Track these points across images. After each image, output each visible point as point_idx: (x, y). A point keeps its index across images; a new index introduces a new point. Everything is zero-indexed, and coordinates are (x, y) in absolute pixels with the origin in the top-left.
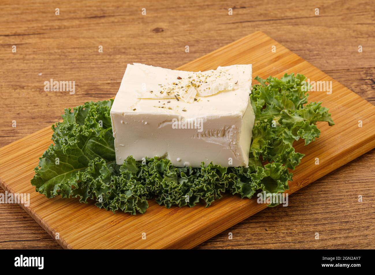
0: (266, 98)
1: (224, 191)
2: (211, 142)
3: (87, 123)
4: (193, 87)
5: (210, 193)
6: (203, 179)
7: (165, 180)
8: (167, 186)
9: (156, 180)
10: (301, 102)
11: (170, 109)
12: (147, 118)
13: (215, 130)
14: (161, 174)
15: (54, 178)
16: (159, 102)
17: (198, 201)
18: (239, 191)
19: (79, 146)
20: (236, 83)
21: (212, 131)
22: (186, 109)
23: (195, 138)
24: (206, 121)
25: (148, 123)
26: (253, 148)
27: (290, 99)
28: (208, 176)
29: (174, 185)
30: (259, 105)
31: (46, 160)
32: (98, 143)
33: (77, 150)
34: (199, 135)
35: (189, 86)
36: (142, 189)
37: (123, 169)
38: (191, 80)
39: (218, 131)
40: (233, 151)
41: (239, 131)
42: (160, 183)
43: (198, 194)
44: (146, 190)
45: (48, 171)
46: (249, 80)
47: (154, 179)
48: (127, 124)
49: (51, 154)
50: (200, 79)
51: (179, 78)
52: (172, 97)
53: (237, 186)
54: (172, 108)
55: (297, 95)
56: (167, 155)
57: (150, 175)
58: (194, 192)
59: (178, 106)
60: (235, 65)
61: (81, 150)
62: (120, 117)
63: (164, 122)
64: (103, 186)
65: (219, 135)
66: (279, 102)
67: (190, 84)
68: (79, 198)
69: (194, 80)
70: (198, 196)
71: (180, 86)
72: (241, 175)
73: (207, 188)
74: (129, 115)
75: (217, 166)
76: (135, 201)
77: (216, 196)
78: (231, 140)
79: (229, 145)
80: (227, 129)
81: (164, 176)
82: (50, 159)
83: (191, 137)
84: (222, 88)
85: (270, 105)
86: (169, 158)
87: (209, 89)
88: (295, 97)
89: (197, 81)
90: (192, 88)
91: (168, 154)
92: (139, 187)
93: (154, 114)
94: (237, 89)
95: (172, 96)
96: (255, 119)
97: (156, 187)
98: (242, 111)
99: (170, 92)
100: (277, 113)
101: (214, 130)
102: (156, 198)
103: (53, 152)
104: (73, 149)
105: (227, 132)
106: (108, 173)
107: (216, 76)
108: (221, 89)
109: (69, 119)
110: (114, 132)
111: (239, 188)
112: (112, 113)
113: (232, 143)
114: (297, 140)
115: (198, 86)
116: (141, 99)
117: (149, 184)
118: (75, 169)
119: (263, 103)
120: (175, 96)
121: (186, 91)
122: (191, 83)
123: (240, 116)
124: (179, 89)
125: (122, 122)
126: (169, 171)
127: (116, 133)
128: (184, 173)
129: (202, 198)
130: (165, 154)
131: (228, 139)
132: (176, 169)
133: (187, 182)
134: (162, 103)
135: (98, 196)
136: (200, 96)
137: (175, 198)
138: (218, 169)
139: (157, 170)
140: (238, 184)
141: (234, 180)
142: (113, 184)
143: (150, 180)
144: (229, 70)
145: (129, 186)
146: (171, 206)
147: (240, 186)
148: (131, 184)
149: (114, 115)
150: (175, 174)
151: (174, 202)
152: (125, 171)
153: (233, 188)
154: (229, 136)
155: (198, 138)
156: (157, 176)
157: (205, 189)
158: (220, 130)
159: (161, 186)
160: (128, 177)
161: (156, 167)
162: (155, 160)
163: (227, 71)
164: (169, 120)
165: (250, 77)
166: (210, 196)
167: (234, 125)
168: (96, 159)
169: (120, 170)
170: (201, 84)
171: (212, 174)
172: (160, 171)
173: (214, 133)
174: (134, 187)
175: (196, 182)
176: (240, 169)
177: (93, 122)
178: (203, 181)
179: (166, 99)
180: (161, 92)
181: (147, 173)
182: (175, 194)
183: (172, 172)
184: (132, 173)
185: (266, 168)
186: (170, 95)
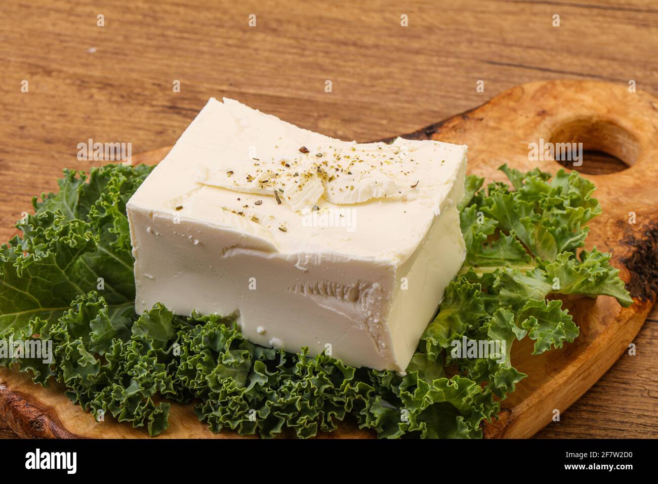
0: (505, 217)
1: (341, 417)
2: (330, 308)
3: (94, 212)
4: (319, 179)
5: (307, 418)
6: (296, 385)
7: (218, 372)
8: (218, 385)
9: (198, 369)
10: (572, 242)
11: (255, 219)
12: (199, 232)
13: (338, 286)
14: (215, 355)
16: (239, 199)
17: (278, 430)
18: (371, 424)
19: (58, 262)
20: (413, 187)
21: (331, 286)
22: (287, 227)
23: (296, 291)
24: (319, 262)
25: (200, 243)
26: (432, 332)
27: (549, 231)
28: (308, 380)
29: (231, 388)
30: (480, 234)
32: (113, 256)
33: (53, 270)
34: (305, 288)
35: (310, 175)
36: (162, 383)
37: (139, 328)
38: (320, 161)
39: (344, 288)
40: (374, 337)
41: (388, 298)
42: (204, 376)
43: (283, 416)
44: (171, 385)
46: (447, 183)
47: (194, 363)
48: (159, 235)
50: (340, 163)
51: (304, 151)
52: (269, 193)
53: (371, 411)
54: (260, 219)
55: (566, 226)
56: (239, 316)
57: (192, 353)
58: (274, 409)
59: (272, 217)
61: (63, 271)
62: (145, 218)
63: (233, 247)
64: (83, 361)
65: (346, 297)
66: (528, 233)
67: (314, 172)
69: (326, 163)
70: (282, 420)
71: (292, 171)
72: (384, 388)
73: (304, 407)
74: (162, 219)
75: (335, 361)
77: (323, 425)
78: (370, 313)
79: (366, 321)
80: (364, 289)
81: (219, 362)
83: (289, 289)
84: (379, 192)
85: (508, 234)
86: (242, 322)
87: (352, 188)
88: (559, 229)
89: (332, 167)
90: (316, 181)
91: (241, 313)
92: (159, 378)
93: (214, 227)
94: (413, 200)
95: (270, 189)
96: (465, 262)
97: (197, 382)
98: (401, 256)
99: (267, 181)
100: (515, 257)
101: (336, 284)
102: (195, 405)
104: (44, 267)
105: (363, 295)
106: (106, 330)
107: (383, 161)
108: (377, 195)
109: (68, 193)
110: (135, 246)
111: (373, 417)
112: (131, 207)
113: (371, 319)
114: (520, 340)
115: (331, 179)
116: (204, 185)
117: (182, 373)
118: (43, 306)
119: (490, 229)
120: (276, 192)
121: (300, 186)
122: (316, 170)
123: (391, 267)
124: (290, 177)
125: (149, 229)
126: (230, 355)
127: (138, 249)
128: (264, 362)
129: (289, 426)
130: (235, 312)
131: (363, 310)
132: (247, 352)
133: (263, 384)
134: (244, 202)
135: (67, 379)
136: (329, 202)
137: (231, 414)
138: (338, 367)
139: (207, 346)
140: (373, 409)
141: (367, 399)
142: (109, 357)
143: (187, 365)
144: (415, 150)
145: (138, 371)
146: (221, 429)
147: (378, 413)
148: (142, 366)
149: (133, 212)
150: (242, 361)
151: (228, 424)
152: (141, 334)
153: (360, 415)
154: (366, 302)
155: (302, 293)
156: (204, 358)
157: (298, 407)
158: (349, 287)
159: (205, 383)
160: (147, 347)
161: (207, 338)
162: (210, 323)
163: (411, 151)
164: (244, 245)
165: (452, 176)
166: (307, 424)
167: (378, 282)
168: (90, 295)
169: (133, 331)
170: (338, 176)
171: (318, 377)
172: (213, 348)
173: (335, 290)
174: (147, 374)
175: (283, 388)
176: (383, 375)
177: (106, 214)
178: (297, 390)
179: (254, 195)
180: (249, 179)
181: (185, 348)
182: (233, 406)
183: (235, 356)
184: (155, 340)
185: (434, 387)
186: (265, 188)
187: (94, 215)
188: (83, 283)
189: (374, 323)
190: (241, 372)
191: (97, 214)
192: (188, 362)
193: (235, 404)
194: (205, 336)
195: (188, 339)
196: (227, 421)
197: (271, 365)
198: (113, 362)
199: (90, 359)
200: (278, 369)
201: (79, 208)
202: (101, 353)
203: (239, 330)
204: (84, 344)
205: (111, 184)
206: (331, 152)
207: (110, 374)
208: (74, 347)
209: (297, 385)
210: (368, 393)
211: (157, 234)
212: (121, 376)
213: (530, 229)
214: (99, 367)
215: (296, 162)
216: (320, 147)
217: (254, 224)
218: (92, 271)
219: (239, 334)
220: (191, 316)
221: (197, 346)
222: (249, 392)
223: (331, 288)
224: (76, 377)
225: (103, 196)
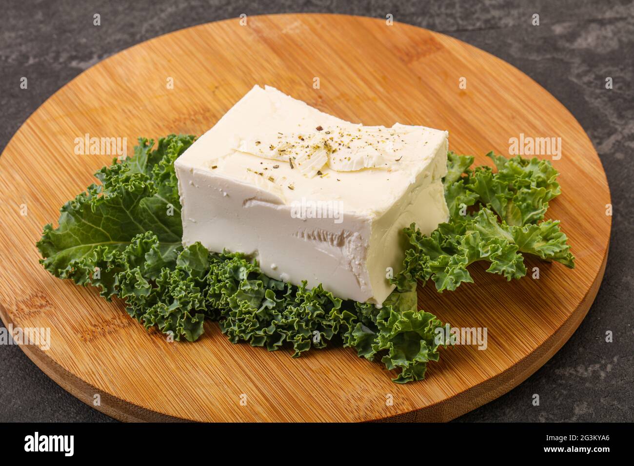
0: (485, 193)
1: (329, 337)
2: (323, 251)
4: (325, 151)
5: (302, 336)
7: (237, 296)
8: (237, 306)
9: (223, 292)
10: (534, 215)
11: (271, 179)
12: (226, 186)
13: (328, 233)
14: (236, 282)
15: (74, 248)
16: (262, 163)
17: (280, 344)
18: (352, 344)
19: (124, 205)
20: (397, 160)
21: (323, 234)
22: (295, 186)
23: (298, 237)
25: (227, 195)
27: (517, 206)
28: (304, 307)
29: (246, 308)
31: (68, 215)
33: (121, 211)
34: (305, 235)
35: (317, 148)
36: (197, 302)
37: (182, 260)
38: (327, 137)
39: (333, 235)
40: (356, 276)
41: (365, 245)
42: (227, 298)
43: (284, 333)
44: (204, 304)
45: (67, 234)
46: (426, 159)
47: (220, 288)
48: (198, 187)
49: (75, 207)
51: (319, 129)
52: (284, 160)
53: (353, 334)
54: (275, 179)
55: (530, 202)
56: (258, 254)
57: (219, 281)
58: (278, 326)
59: (284, 178)
60: (422, 127)
61: (128, 212)
62: (187, 173)
63: (251, 199)
64: (138, 285)
65: (335, 243)
67: (322, 145)
68: (100, 289)
69: (332, 139)
70: (283, 335)
71: (305, 143)
72: (365, 317)
73: (300, 326)
74: (200, 175)
75: (327, 293)
76: (182, 317)
77: (315, 342)
78: (352, 256)
79: (350, 263)
81: (239, 288)
82: (73, 216)
83: (293, 235)
84: (368, 164)
86: (260, 259)
87: (349, 159)
88: (525, 204)
89: (336, 142)
90: (323, 152)
91: (259, 252)
92: (194, 297)
93: (238, 183)
94: (396, 171)
95: (286, 157)
97: (221, 303)
98: (378, 213)
99: (285, 151)
102: (220, 321)
103: (78, 205)
104: (114, 208)
106: (157, 261)
107: (380, 140)
108: (368, 166)
111: (353, 339)
112: (178, 165)
113: (353, 261)
115: (334, 151)
116: (237, 151)
117: (211, 296)
118: (114, 239)
119: (470, 201)
120: (290, 159)
121: (309, 156)
122: (323, 144)
123: (368, 220)
124: (303, 148)
125: (191, 182)
126: (247, 282)
127: (184, 198)
128: (274, 291)
129: (288, 340)
130: (255, 251)
131: (348, 254)
132: (260, 282)
133: (271, 308)
134: (264, 166)
135: (124, 296)
136: (331, 169)
137: (245, 329)
138: (330, 298)
139: (231, 276)
140: (354, 332)
141: (350, 324)
142: (159, 282)
143: (214, 290)
144: (408, 133)
145: (178, 292)
146: (237, 341)
147: (357, 335)
148: (181, 288)
149: (179, 168)
150: (256, 288)
151: (243, 337)
152: (183, 265)
153: (344, 336)
154: (350, 248)
155: (303, 239)
156: (227, 285)
157: (295, 326)
158: (336, 235)
159: (227, 304)
160: (187, 275)
161: (231, 270)
162: (235, 259)
163: (405, 134)
164: (259, 198)
165: (431, 154)
166: (302, 341)
167: (358, 232)
168: (146, 234)
169: (178, 262)
170: (340, 149)
171: (312, 304)
172: (236, 278)
173: (327, 236)
174: (185, 295)
175: (286, 313)
176: (365, 307)
177: (165, 171)
178: (296, 313)
179: (274, 161)
180: (272, 148)
181: (215, 278)
182: (247, 323)
183: (251, 284)
184: (193, 270)
185: (403, 317)
186: (283, 155)
187: (156, 172)
188: (145, 224)
189: (356, 264)
190: (255, 297)
191: (158, 170)
192: (215, 288)
193: (248, 321)
194: (230, 268)
195: (218, 270)
196: (242, 334)
197: (280, 294)
198: (162, 286)
199: (145, 284)
200: (284, 297)
201: (147, 166)
202: (153, 279)
203: (257, 265)
204: (141, 272)
205: (170, 148)
206: (337, 131)
207: (160, 295)
208: (133, 273)
209: (295, 309)
210: (351, 320)
211: (197, 186)
212: (168, 296)
213: (503, 203)
214: (150, 290)
215: (309, 137)
216: (330, 127)
217: (270, 183)
218: (153, 215)
219: (257, 268)
220: (222, 252)
221: (223, 276)
222: (259, 313)
223: (324, 236)
224: (131, 295)
225: (165, 158)
